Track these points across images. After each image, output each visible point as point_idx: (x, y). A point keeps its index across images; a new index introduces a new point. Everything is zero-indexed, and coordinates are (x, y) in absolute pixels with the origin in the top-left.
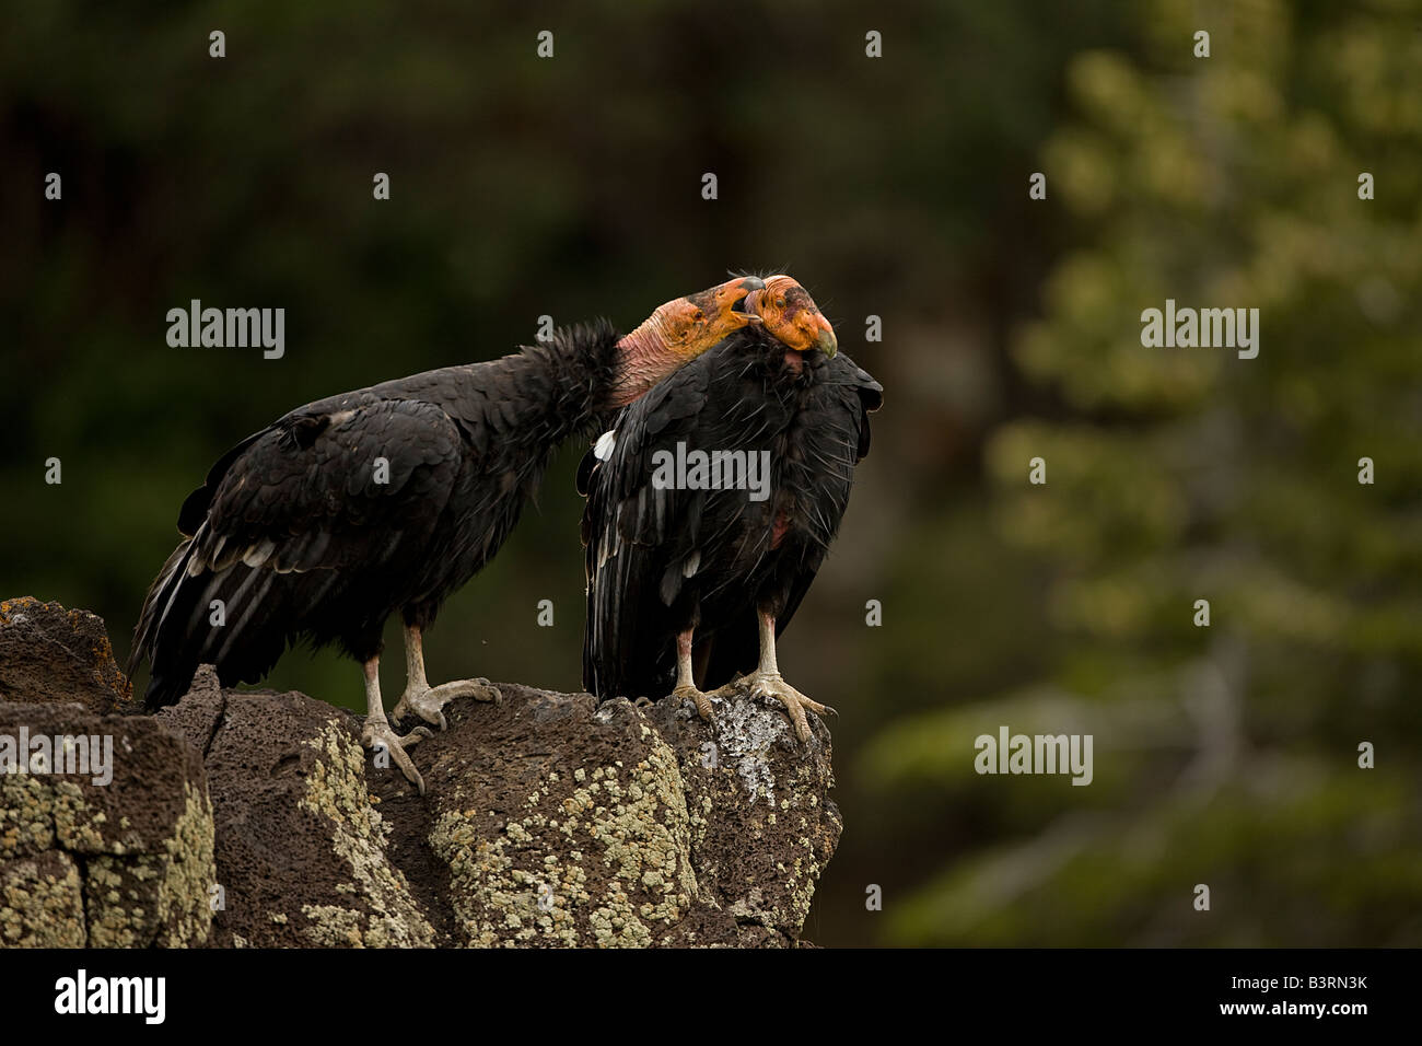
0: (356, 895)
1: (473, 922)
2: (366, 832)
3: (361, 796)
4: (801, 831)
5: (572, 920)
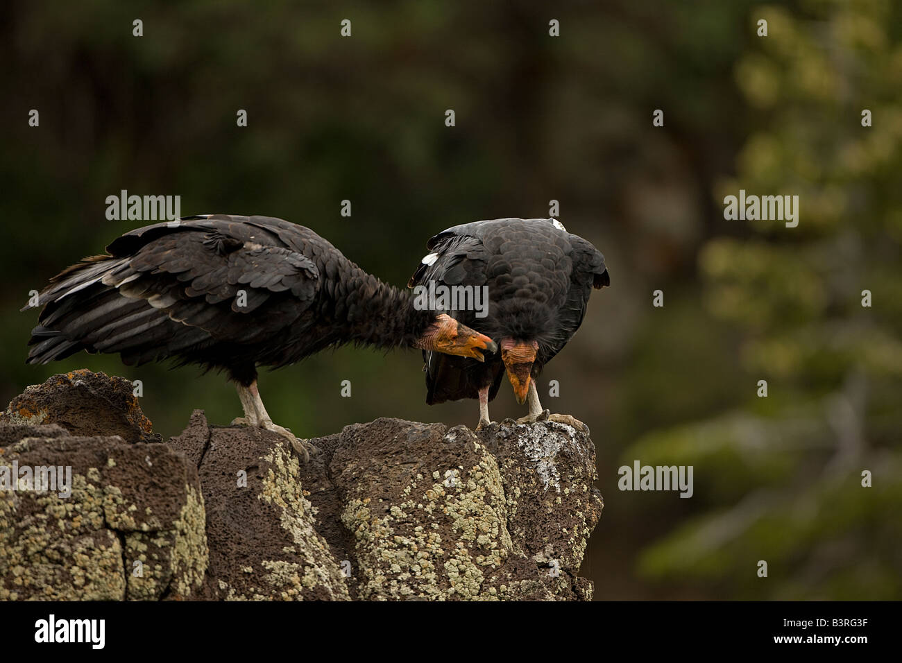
0: (296, 554)
1: (371, 569)
2: (301, 514)
3: (298, 491)
4: (577, 508)
5: (433, 567)
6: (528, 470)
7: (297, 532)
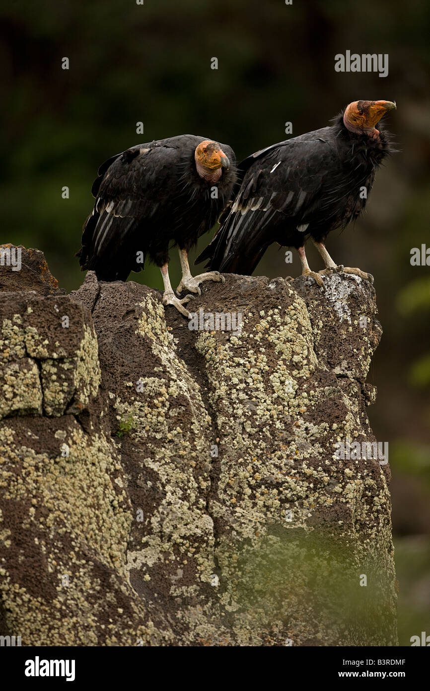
0: (163, 372)
1: (217, 382)
2: (167, 343)
3: (164, 327)
4: (363, 334)
5: (261, 379)
6: (328, 308)
7: (163, 357)
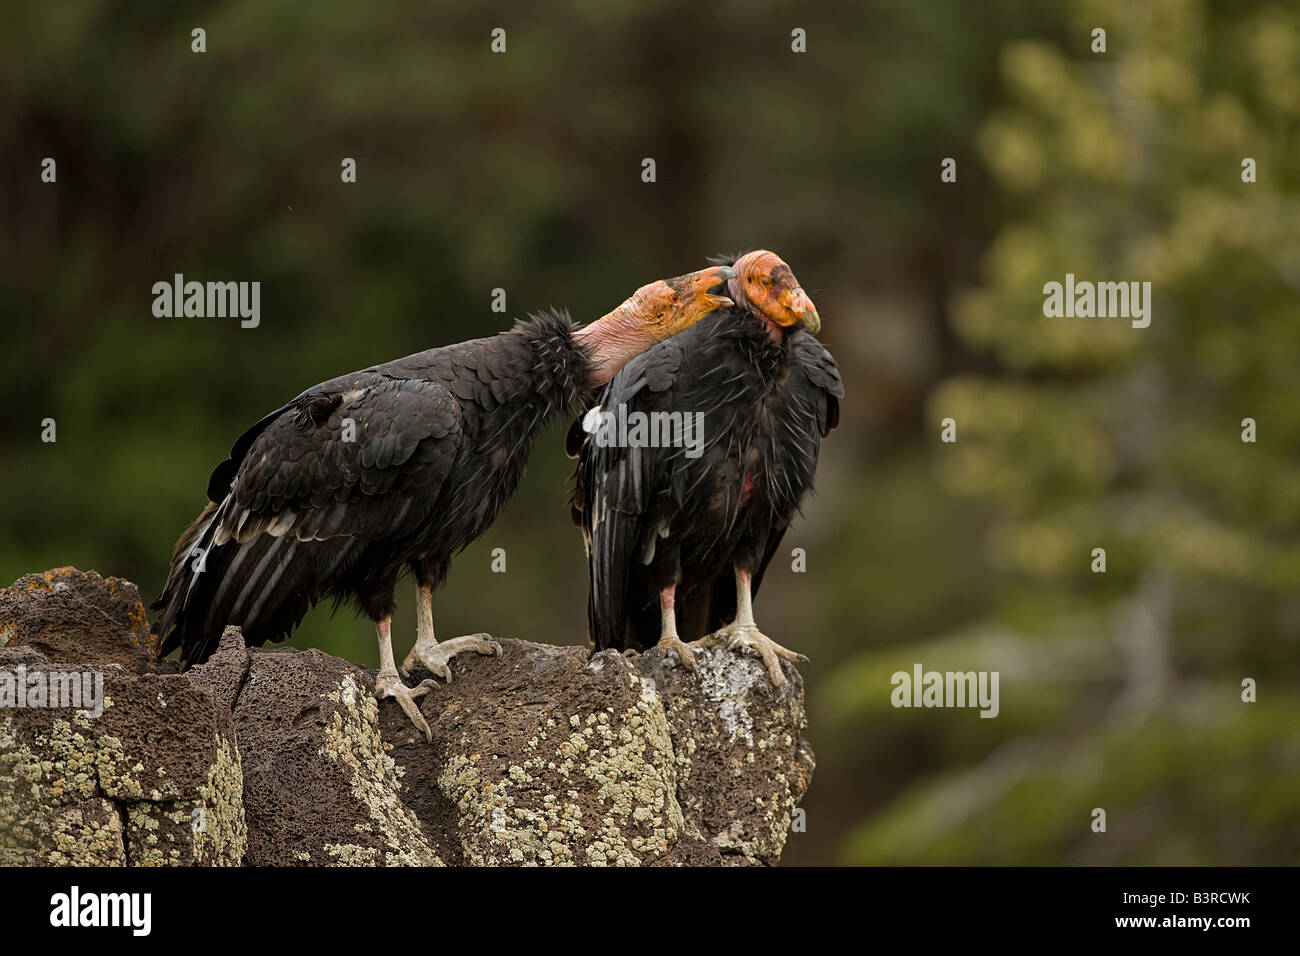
0: (373, 834)
1: (480, 857)
2: (381, 776)
3: (375, 743)
4: (777, 768)
5: (570, 853)
6: (707, 714)
7: (374, 803)
